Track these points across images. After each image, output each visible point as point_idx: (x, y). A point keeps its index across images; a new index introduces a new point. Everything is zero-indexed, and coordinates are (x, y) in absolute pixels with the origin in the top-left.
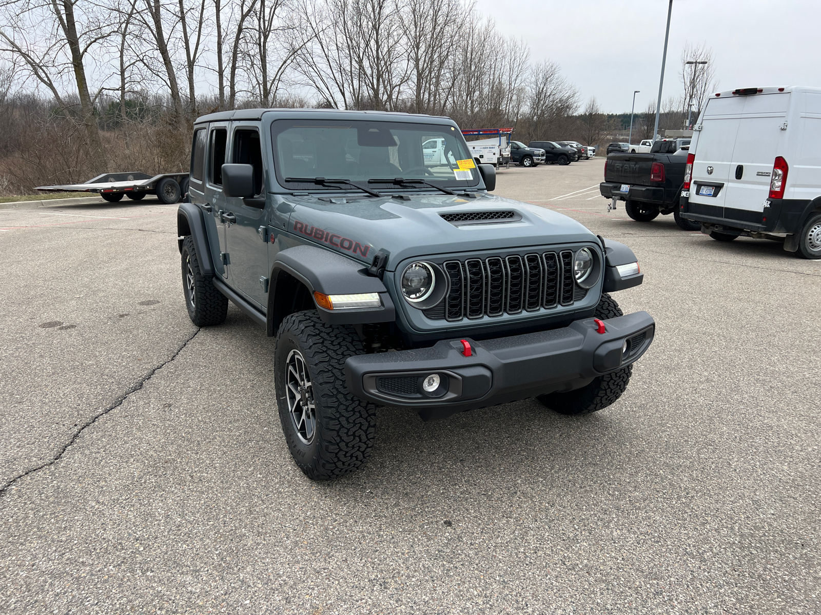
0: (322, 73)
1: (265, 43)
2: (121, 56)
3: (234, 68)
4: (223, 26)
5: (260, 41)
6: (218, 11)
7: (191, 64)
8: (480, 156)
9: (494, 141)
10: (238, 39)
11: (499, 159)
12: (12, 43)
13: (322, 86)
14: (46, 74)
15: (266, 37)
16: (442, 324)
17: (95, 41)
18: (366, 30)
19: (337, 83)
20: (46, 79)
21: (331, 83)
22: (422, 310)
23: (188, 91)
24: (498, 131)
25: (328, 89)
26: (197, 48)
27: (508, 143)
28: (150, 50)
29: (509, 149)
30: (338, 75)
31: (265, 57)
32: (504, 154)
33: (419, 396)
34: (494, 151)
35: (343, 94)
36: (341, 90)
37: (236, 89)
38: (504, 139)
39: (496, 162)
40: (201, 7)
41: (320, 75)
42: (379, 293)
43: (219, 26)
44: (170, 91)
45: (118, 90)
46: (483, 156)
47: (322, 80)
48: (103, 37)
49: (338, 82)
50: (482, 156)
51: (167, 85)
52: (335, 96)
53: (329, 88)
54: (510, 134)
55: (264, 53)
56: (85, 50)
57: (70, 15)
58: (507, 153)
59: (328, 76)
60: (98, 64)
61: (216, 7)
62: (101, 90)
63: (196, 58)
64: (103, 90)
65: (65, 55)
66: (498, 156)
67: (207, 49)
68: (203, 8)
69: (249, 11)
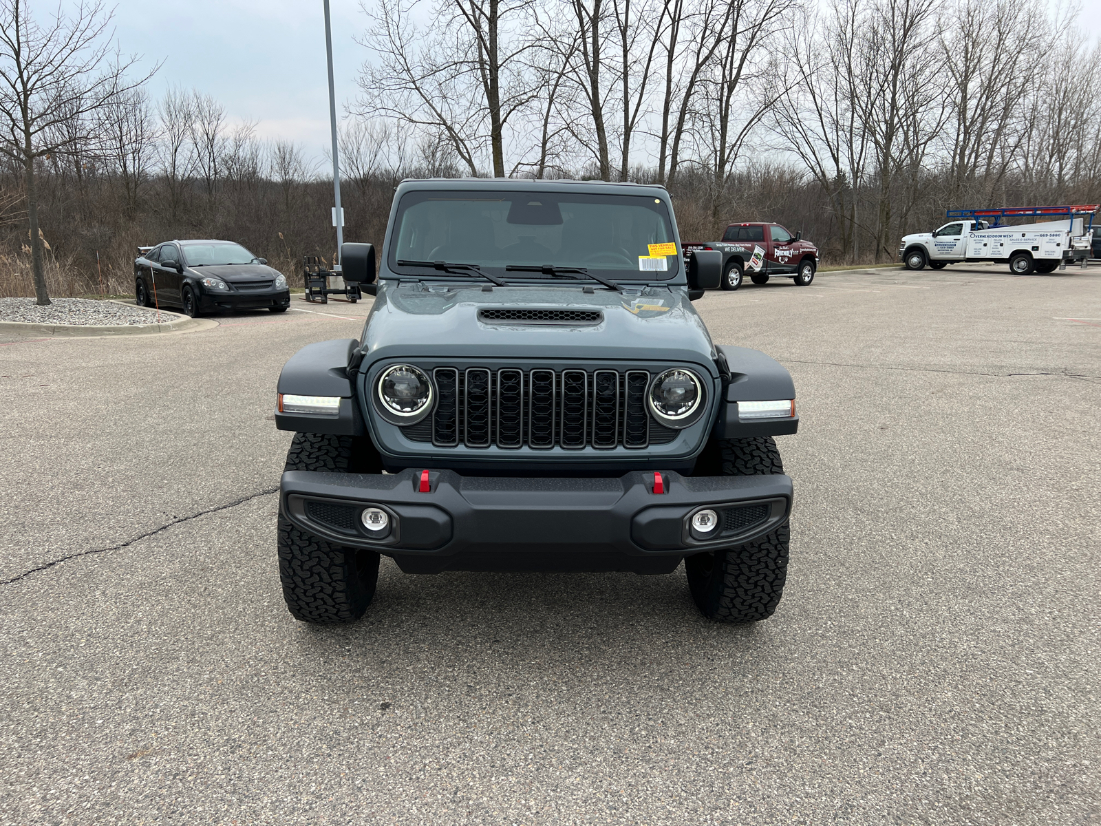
0: (809, 133)
1: (728, 97)
2: (545, 126)
3: (679, 132)
4: (674, 80)
5: (722, 94)
6: (670, 61)
7: (628, 129)
8: (1033, 247)
9: (1062, 226)
10: (688, 95)
11: (1065, 253)
12: (440, 116)
13: (807, 150)
14: (467, 149)
15: (731, 90)
16: (427, 448)
17: (514, 109)
18: (881, 69)
19: (829, 145)
20: (466, 155)
21: (819, 145)
22: (399, 427)
23: (621, 163)
24: (1068, 209)
25: (814, 154)
26: (637, 110)
27: (1086, 229)
28: (582, 114)
29: (1089, 237)
30: (832, 136)
31: (727, 115)
32: (1076, 245)
33: (354, 532)
34: (1058, 240)
35: (836, 160)
36: (833, 155)
37: (679, 160)
38: (1078, 223)
39: (1061, 257)
40: (647, 59)
41: (805, 137)
42: (342, 398)
43: (669, 81)
44: (599, 164)
45: (535, 164)
46: (1038, 247)
47: (808, 142)
48: (522, 104)
49: (831, 144)
50: (1036, 248)
51: (596, 156)
52: (824, 164)
53: (817, 153)
54: (1092, 215)
55: (727, 109)
56: (505, 121)
57: (495, 80)
58: (1085, 244)
59: (816, 136)
60: (516, 136)
61: (669, 56)
62: (517, 166)
63: (635, 122)
64: (520, 166)
65: (486, 128)
66: (1065, 247)
67: (650, 109)
68: (650, 60)
69: (707, 58)
